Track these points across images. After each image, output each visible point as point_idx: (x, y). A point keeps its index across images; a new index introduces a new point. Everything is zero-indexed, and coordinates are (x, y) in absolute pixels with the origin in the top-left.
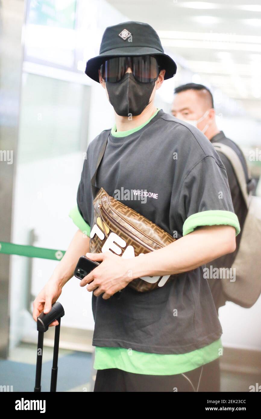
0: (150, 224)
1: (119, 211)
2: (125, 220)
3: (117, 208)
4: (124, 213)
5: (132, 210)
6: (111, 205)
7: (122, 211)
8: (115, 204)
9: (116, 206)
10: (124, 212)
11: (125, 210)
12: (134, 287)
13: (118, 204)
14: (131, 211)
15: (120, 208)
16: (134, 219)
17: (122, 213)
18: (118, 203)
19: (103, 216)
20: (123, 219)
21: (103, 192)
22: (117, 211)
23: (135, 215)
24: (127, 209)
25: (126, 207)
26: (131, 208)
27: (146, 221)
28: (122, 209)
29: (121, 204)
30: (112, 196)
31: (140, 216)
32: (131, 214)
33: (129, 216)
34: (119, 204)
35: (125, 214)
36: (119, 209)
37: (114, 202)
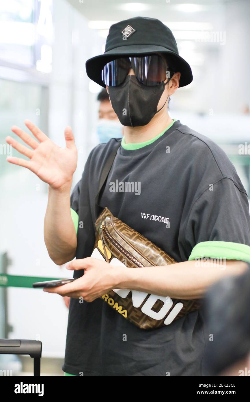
0: (159, 251)
1: (123, 233)
2: (130, 244)
3: (121, 230)
4: (129, 236)
6: (115, 226)
7: (127, 233)
8: (120, 226)
9: (120, 228)
10: (129, 235)
11: (131, 233)
12: (136, 323)
13: (123, 226)
14: (137, 235)
15: (126, 230)
16: (141, 243)
17: (127, 236)
18: (124, 225)
19: (105, 238)
20: (128, 243)
21: (107, 212)
22: (121, 233)
23: (142, 239)
24: (134, 232)
25: (132, 230)
27: (155, 247)
28: (128, 231)
29: (127, 227)
30: (117, 217)
31: (147, 241)
32: (138, 238)
33: (135, 240)
34: (124, 226)
35: (131, 237)
36: (124, 231)
37: (118, 223)
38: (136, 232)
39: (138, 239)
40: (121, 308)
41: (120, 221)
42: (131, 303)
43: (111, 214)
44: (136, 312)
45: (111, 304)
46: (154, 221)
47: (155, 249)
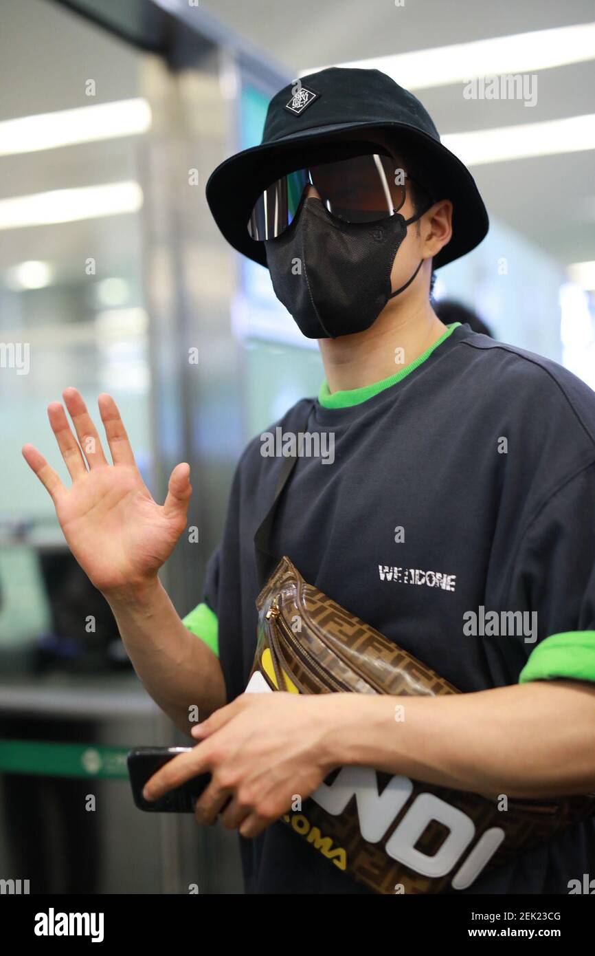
0: (429, 678)
1: (330, 632)
2: (350, 662)
3: (323, 623)
4: (345, 639)
5: (371, 630)
6: (304, 610)
7: (341, 632)
8: (321, 609)
9: (321, 616)
10: (345, 635)
11: (350, 630)
12: (374, 886)
13: (330, 610)
14: (368, 634)
15: (336, 622)
16: (379, 658)
17: (339, 639)
18: (331, 606)
19: (281, 644)
20: (342, 660)
21: (287, 571)
22: (324, 631)
23: (381, 647)
24: (358, 627)
25: (355, 620)
26: (370, 624)
27: (418, 669)
28: (341, 625)
29: (341, 612)
30: (312, 584)
31: (397, 652)
32: (369, 642)
33: (361, 650)
34: (332, 610)
35: (350, 641)
36: (331, 625)
37: (316, 603)
38: (365, 627)
39: (370, 648)
40: (328, 842)
41: (321, 595)
42: (356, 828)
43: (298, 575)
44: (372, 854)
45: (302, 831)
46: (416, 586)
47: (417, 674)
